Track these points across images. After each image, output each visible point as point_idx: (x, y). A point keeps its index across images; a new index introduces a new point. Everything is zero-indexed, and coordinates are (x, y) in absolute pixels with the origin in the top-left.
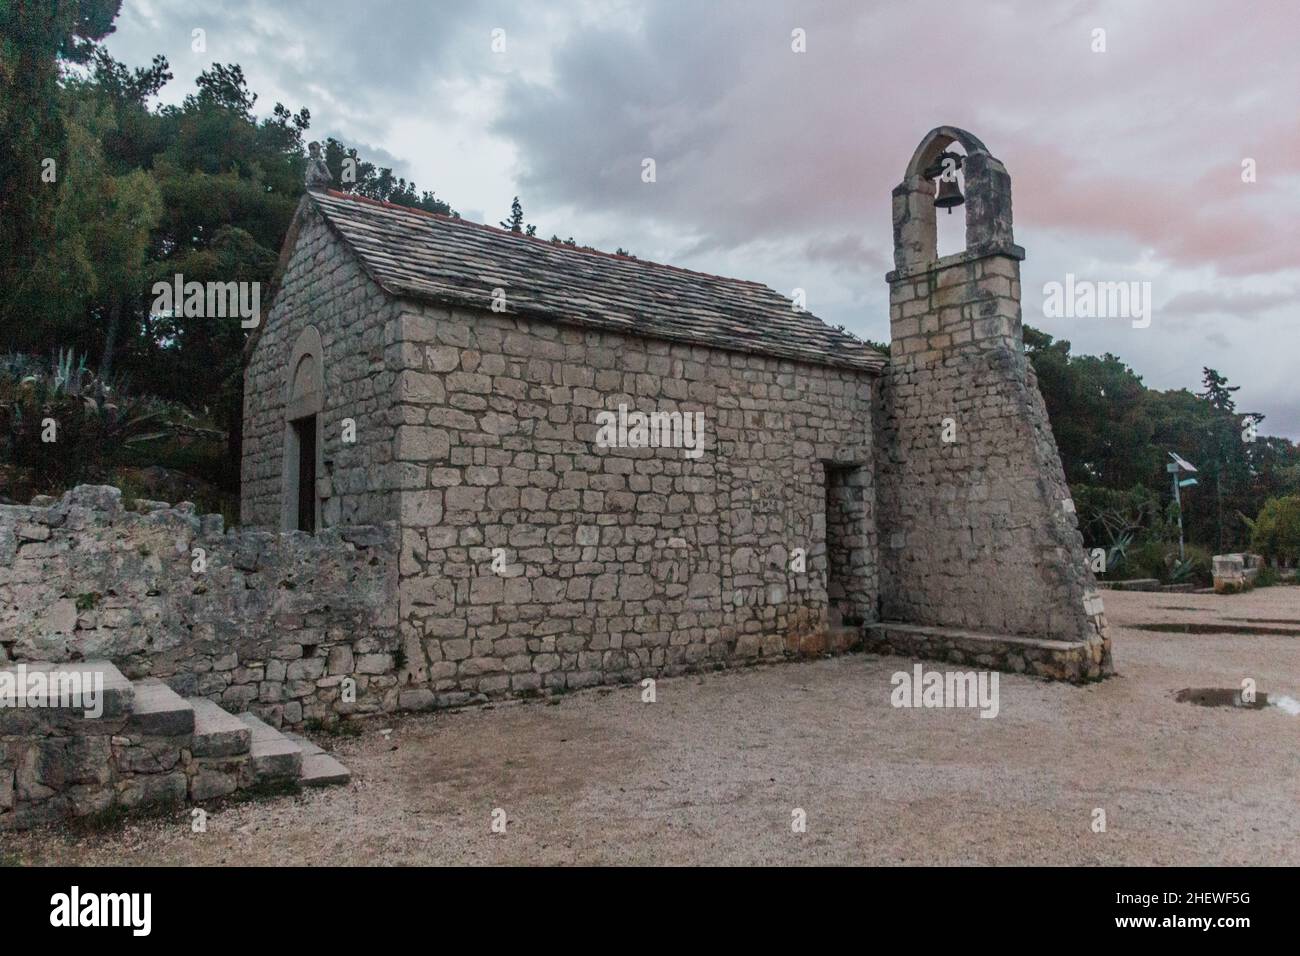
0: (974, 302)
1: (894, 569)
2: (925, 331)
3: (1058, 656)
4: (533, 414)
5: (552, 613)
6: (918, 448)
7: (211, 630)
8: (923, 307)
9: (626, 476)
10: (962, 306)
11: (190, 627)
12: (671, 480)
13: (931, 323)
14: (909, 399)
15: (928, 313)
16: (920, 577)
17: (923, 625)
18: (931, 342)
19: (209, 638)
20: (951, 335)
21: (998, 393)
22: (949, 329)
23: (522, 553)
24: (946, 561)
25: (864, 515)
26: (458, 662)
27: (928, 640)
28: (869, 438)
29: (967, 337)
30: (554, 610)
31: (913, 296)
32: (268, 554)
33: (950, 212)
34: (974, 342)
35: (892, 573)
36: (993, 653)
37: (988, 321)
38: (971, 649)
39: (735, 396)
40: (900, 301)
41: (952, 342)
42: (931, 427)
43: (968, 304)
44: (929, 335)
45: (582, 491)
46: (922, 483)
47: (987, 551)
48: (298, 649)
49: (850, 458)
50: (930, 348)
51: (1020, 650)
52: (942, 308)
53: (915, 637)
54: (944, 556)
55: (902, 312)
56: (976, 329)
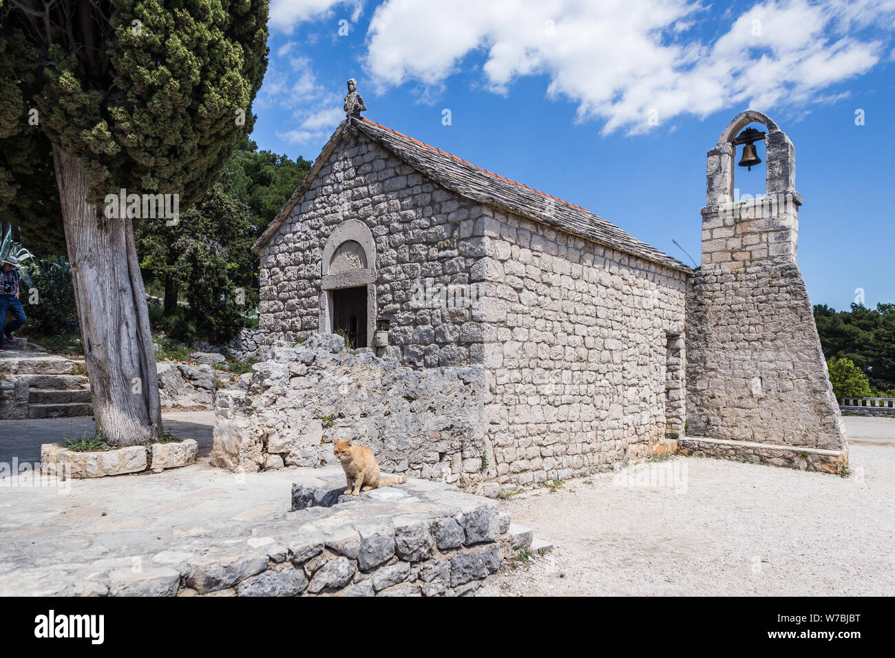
0: (770, 231)
1: (699, 403)
2: (730, 248)
3: (833, 459)
4: (544, 292)
5: (551, 430)
6: (722, 325)
7: (394, 443)
8: (730, 233)
9: (584, 337)
10: (761, 233)
11: (383, 439)
12: (603, 340)
13: (735, 243)
14: (716, 293)
15: (734, 237)
16: (718, 409)
17: (721, 438)
18: (734, 256)
19: (393, 448)
20: (750, 252)
21: (787, 292)
22: (748, 248)
23: (540, 388)
24: (741, 398)
25: (680, 367)
26: (509, 464)
27: (733, 449)
28: (683, 317)
29: (764, 254)
30: (553, 427)
31: (722, 225)
32: (422, 387)
33: (749, 170)
34: (769, 257)
35: (697, 405)
36: (784, 457)
37: (780, 245)
38: (766, 454)
39: (630, 286)
40: (711, 227)
41: (751, 256)
42: (734, 312)
43: (765, 232)
44: (733, 251)
45: (564, 346)
46: (723, 348)
47: (773, 392)
48: (436, 456)
49: (676, 330)
50: (733, 259)
51: (804, 455)
52: (744, 234)
53: (722, 446)
54: (739, 396)
55: (712, 235)
56: (770, 249)
